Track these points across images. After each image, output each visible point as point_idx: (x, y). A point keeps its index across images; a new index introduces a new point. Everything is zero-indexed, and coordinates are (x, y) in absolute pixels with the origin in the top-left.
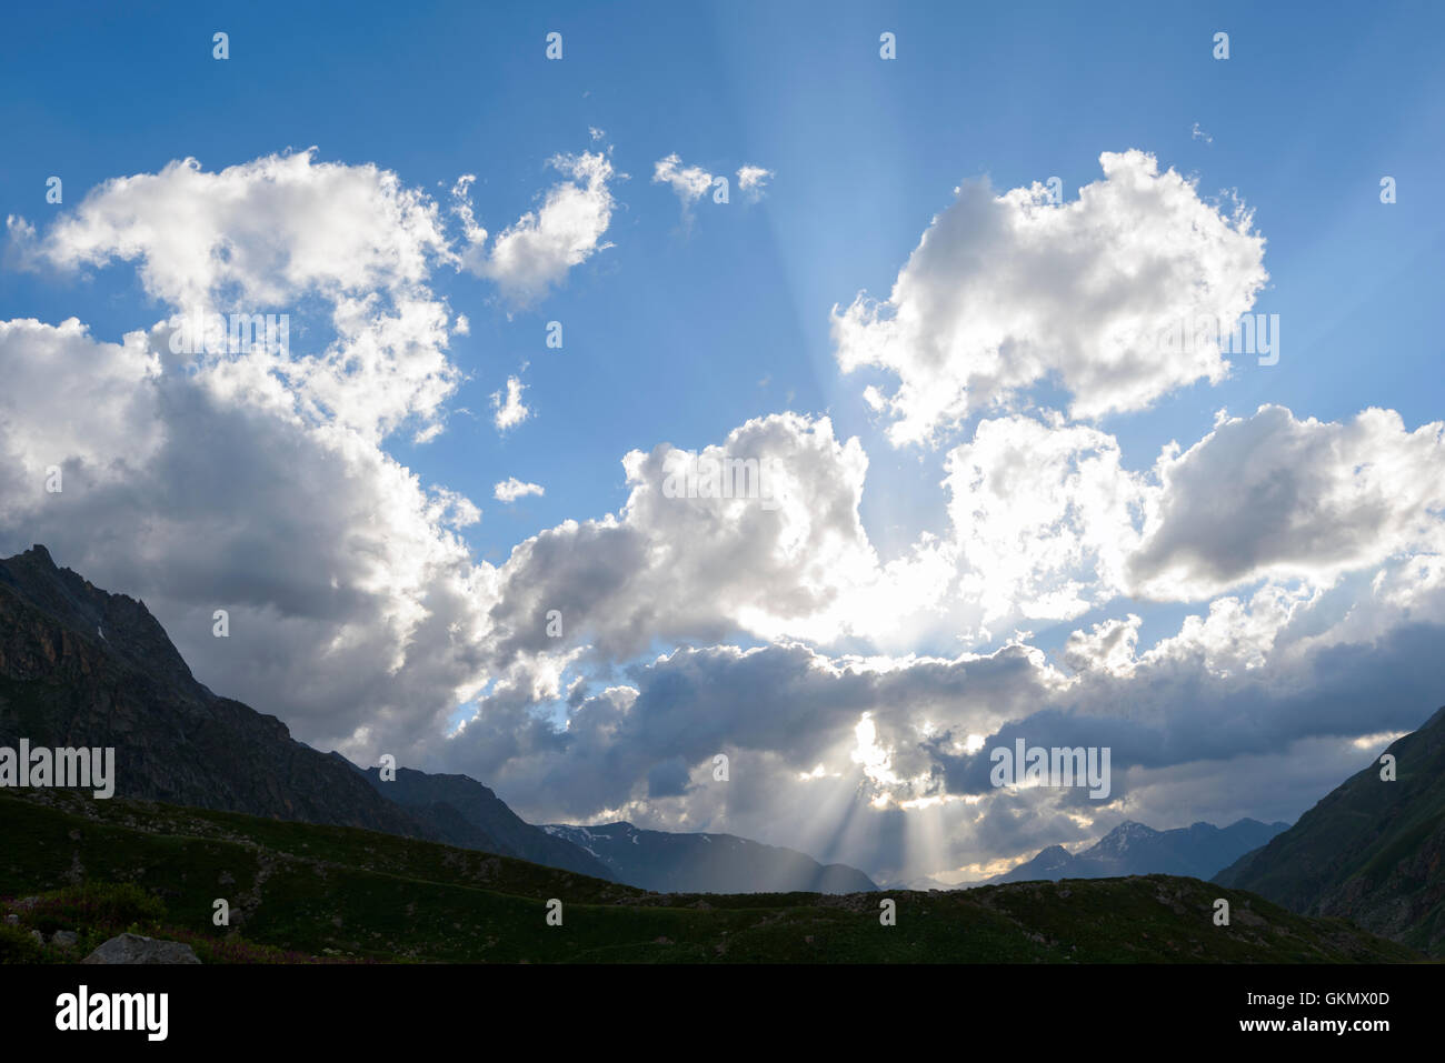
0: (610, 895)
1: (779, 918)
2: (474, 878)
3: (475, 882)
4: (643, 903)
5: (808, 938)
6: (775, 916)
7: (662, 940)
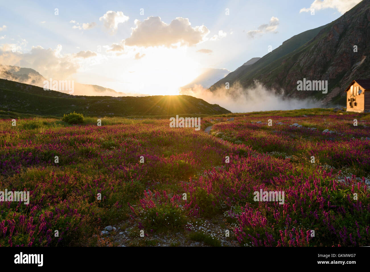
0: (61, 95)
1: (102, 101)
2: (24, 90)
3: (25, 91)
4: (69, 97)
5: (108, 106)
6: (101, 101)
7: (73, 105)
